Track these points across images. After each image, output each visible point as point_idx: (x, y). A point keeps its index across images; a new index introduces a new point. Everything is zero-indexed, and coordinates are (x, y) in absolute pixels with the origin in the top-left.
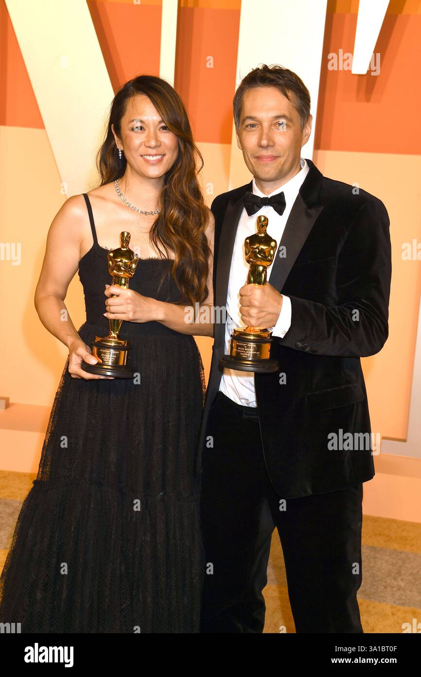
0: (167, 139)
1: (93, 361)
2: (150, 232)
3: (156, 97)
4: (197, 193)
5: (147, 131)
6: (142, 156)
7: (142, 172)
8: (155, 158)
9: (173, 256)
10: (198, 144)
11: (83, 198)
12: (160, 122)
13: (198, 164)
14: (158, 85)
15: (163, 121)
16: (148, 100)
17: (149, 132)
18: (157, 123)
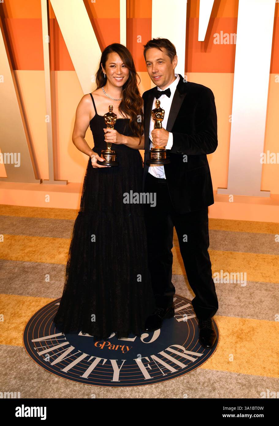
0: (125, 70)
1: (102, 160)
2: (119, 108)
3: (121, 54)
4: (137, 92)
5: (117, 68)
6: (114, 77)
7: (114, 84)
8: (120, 79)
9: (129, 117)
10: (138, 73)
11: (90, 95)
12: (122, 64)
13: (138, 80)
14: (121, 48)
15: (124, 64)
16: (118, 55)
17: (118, 68)
18: (121, 64)
